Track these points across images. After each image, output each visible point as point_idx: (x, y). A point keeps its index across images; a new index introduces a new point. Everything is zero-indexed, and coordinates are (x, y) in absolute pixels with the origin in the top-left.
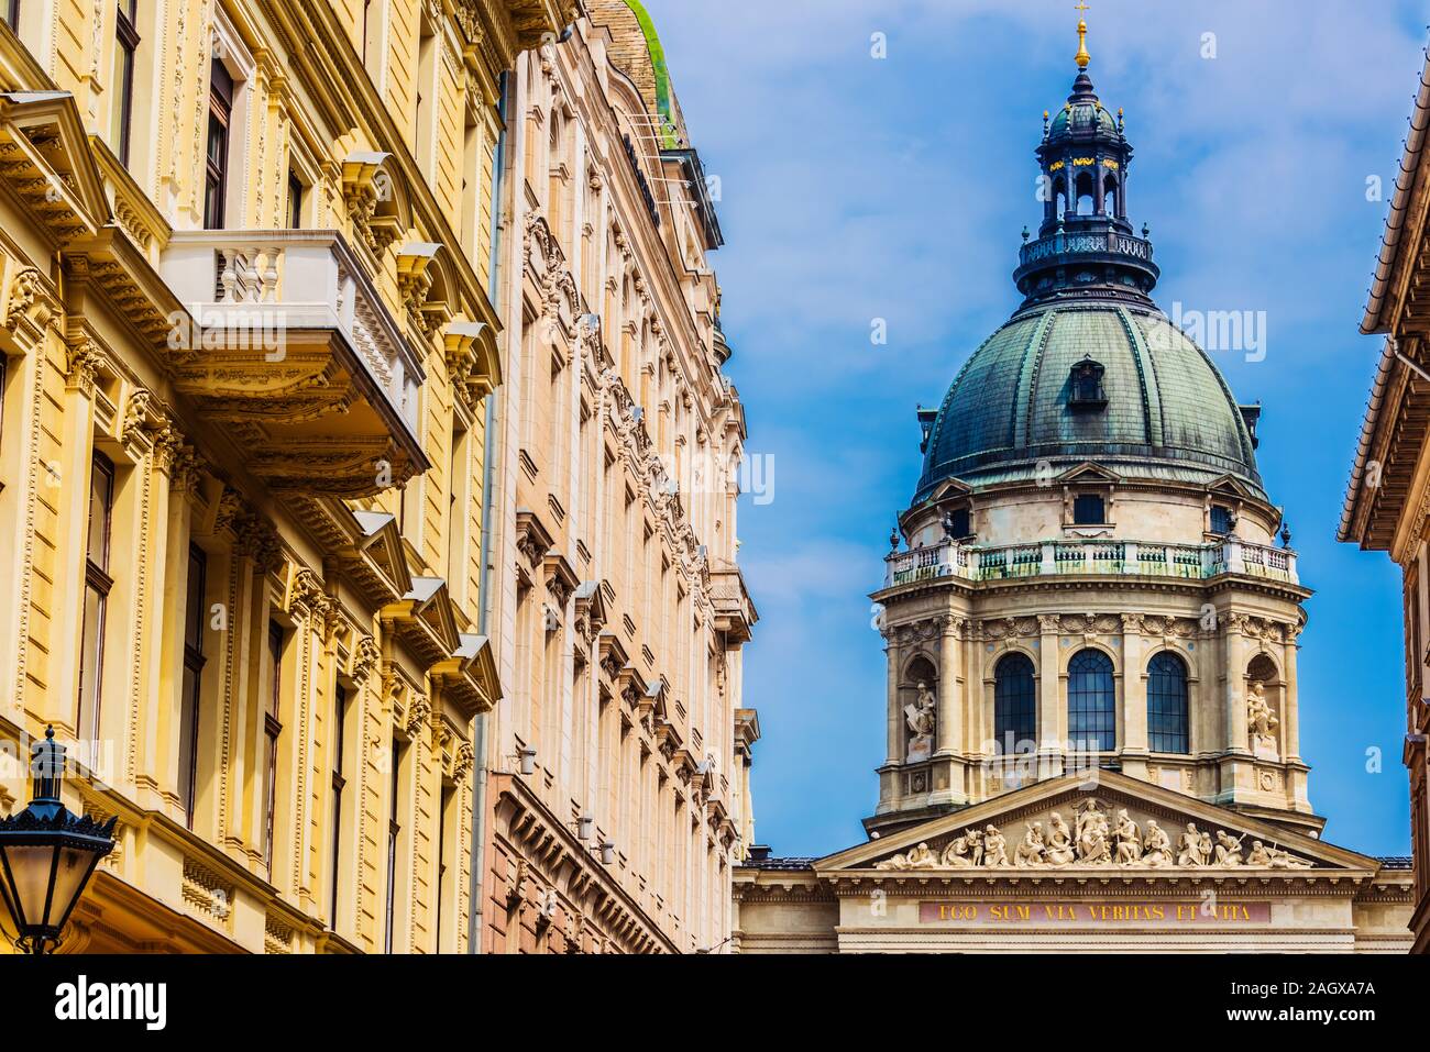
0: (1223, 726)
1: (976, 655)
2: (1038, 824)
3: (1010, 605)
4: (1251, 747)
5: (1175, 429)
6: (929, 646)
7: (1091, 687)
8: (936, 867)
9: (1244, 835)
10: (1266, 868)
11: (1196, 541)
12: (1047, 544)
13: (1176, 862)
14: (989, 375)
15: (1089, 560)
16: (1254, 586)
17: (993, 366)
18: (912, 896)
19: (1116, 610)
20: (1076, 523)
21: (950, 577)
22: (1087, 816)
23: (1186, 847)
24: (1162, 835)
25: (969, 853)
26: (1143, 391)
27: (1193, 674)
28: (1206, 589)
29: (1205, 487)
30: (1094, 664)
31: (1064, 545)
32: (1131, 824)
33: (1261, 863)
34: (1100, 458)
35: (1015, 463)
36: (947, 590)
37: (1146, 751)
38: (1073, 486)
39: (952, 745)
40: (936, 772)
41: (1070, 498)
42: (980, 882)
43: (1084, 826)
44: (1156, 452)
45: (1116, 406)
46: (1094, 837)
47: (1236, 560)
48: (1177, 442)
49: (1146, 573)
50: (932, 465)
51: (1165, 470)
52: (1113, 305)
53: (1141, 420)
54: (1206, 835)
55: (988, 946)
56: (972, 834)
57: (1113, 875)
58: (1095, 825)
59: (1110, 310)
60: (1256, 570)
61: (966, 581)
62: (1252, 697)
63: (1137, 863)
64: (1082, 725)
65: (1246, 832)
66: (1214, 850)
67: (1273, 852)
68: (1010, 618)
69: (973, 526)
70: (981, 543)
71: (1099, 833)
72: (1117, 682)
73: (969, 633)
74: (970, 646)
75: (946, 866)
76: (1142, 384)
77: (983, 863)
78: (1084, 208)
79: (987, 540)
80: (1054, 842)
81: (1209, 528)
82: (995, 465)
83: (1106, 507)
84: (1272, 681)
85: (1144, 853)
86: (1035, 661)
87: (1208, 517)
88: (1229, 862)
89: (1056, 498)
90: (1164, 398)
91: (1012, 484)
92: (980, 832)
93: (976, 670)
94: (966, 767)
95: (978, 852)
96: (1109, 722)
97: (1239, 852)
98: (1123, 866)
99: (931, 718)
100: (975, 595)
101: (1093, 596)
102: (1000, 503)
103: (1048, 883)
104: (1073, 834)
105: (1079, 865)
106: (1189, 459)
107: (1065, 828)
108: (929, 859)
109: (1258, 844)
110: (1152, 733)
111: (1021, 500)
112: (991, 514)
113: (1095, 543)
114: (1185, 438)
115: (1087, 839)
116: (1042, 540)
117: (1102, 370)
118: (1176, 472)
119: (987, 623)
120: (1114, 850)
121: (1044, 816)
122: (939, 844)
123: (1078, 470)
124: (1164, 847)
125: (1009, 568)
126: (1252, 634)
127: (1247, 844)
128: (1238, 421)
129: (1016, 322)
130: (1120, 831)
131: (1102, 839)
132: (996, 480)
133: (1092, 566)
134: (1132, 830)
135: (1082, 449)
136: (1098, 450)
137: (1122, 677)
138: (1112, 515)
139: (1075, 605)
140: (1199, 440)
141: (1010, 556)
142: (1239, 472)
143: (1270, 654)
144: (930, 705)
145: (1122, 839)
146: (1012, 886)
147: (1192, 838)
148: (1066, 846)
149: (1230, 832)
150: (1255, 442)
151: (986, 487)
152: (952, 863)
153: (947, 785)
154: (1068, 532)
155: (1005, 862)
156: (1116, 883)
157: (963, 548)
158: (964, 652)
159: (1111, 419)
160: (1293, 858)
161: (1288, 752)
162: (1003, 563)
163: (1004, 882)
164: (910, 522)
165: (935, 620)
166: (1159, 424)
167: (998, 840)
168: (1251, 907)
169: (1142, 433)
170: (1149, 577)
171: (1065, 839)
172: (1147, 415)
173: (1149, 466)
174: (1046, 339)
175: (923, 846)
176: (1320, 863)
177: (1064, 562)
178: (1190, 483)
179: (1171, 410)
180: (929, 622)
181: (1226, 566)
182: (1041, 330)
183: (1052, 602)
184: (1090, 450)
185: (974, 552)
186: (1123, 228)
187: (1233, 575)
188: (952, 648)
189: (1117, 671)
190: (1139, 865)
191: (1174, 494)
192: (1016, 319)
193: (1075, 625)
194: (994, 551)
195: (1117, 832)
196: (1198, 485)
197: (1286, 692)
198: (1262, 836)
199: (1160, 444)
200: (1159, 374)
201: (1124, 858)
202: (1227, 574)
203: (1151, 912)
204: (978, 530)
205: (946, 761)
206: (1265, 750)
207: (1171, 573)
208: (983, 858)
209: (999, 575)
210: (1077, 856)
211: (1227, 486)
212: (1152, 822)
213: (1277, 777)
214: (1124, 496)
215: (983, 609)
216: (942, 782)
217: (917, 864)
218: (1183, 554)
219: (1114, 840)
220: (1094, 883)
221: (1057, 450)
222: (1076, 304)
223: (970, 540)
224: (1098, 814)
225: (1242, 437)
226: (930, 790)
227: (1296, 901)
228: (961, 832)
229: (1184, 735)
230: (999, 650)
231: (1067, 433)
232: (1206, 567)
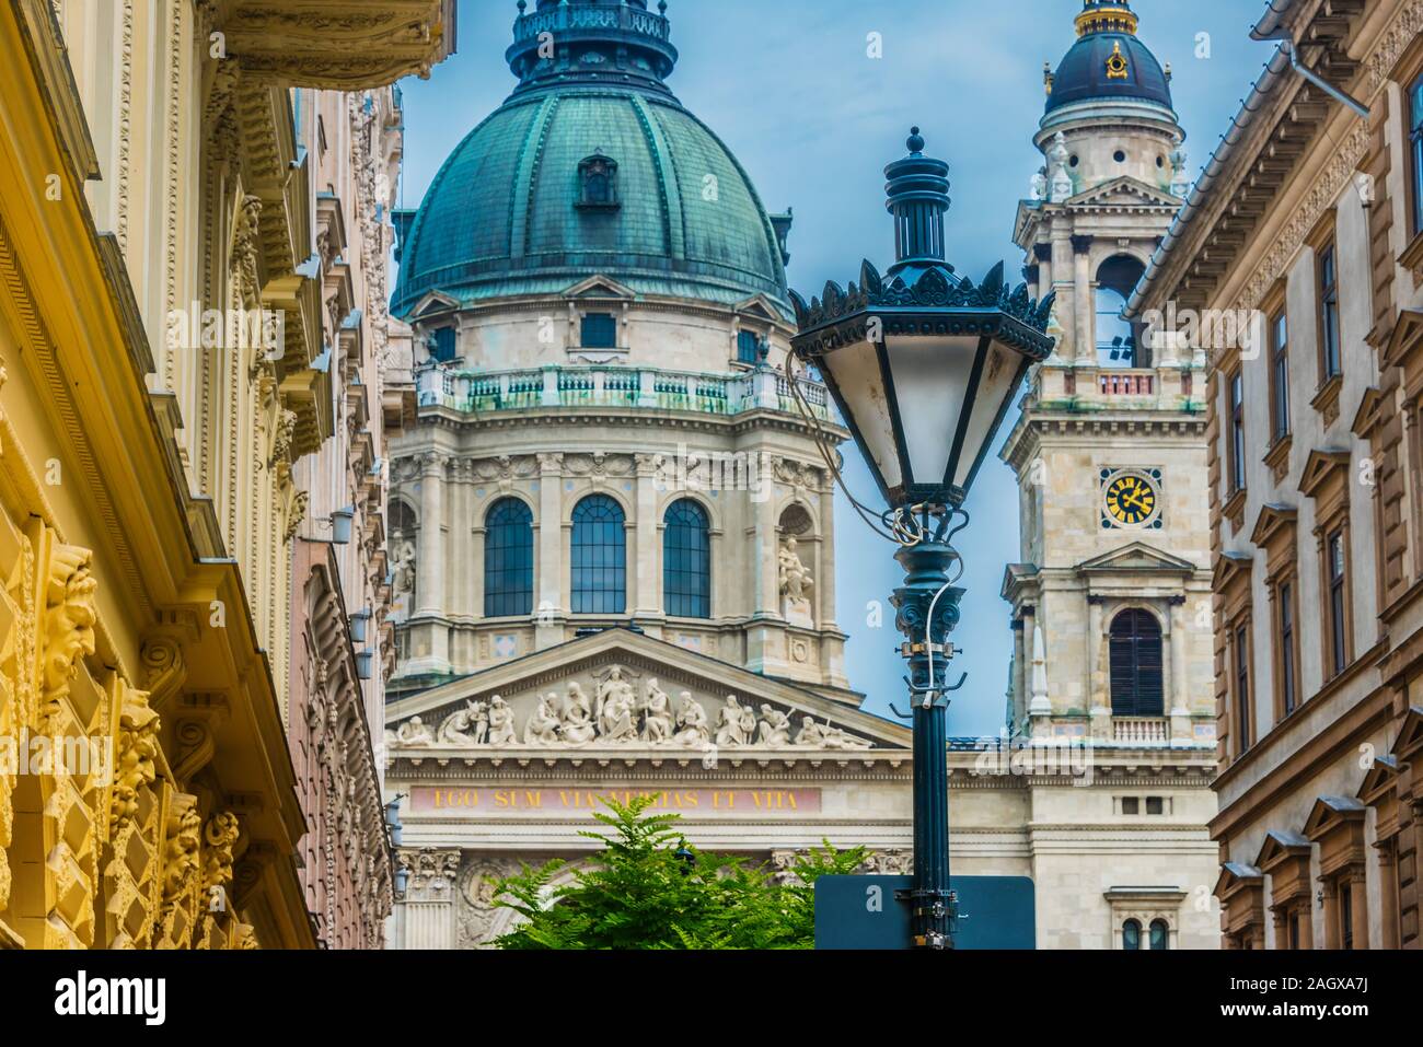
0: (750, 586)
1: (463, 499)
2: (552, 695)
3: (505, 440)
4: (782, 612)
5: (699, 235)
6: (408, 489)
7: (598, 539)
8: (432, 745)
9: (793, 710)
10: (817, 748)
11: (721, 373)
12: (549, 369)
13: (713, 739)
14: (481, 169)
15: (599, 390)
16: (789, 424)
17: (485, 158)
18: (403, 779)
19: (630, 449)
20: (583, 345)
21: (434, 407)
22: (610, 686)
23: (724, 723)
24: (697, 708)
25: (471, 728)
26: (662, 194)
27: (716, 526)
28: (733, 427)
29: (733, 306)
30: (602, 512)
31: (570, 372)
32: (661, 697)
33: (812, 743)
34: (612, 270)
35: (511, 274)
36: (430, 422)
37: (661, 614)
38: (580, 302)
39: (432, 606)
40: (415, 635)
41: (576, 316)
42: (484, 763)
43: (607, 698)
44: (676, 265)
45: (631, 210)
46: (619, 711)
47: (768, 394)
48: (701, 255)
49: (664, 406)
50: (411, 275)
51: (687, 287)
52: (626, 92)
53: (659, 227)
54: (749, 709)
55: (491, 838)
56: (475, 707)
57: (640, 756)
58: (620, 694)
59: (623, 98)
60: (790, 404)
61: (453, 411)
62: (784, 553)
63: (667, 742)
64: (588, 583)
65: (795, 706)
66: (758, 727)
67: (826, 729)
68: (504, 456)
69: (461, 347)
70: (470, 367)
71: (624, 706)
72: (629, 534)
73: (456, 473)
74: (456, 489)
75: (443, 744)
76: (661, 186)
77: (487, 740)
79: (477, 364)
80: (571, 716)
81: (735, 354)
82: (486, 277)
83: (618, 328)
84: (806, 535)
85: (677, 730)
86: (533, 508)
87: (735, 343)
88: (774, 743)
89: (560, 315)
90: (687, 202)
91: (508, 298)
92: (483, 704)
93: (463, 517)
94: (451, 630)
95: (481, 728)
96: (619, 580)
97: (786, 730)
98: (653, 745)
99: (410, 573)
100: (463, 429)
101: (602, 433)
102: (493, 320)
103: (563, 764)
104: (593, 707)
105: (600, 744)
106: (714, 275)
107: (584, 702)
108: (423, 735)
109: (808, 721)
110: (669, 592)
111: (518, 317)
112: (481, 334)
113: (606, 370)
114: (709, 250)
115: (610, 713)
116: (543, 365)
117: (615, 167)
118: (699, 289)
119: (476, 462)
120: (641, 727)
121: (560, 685)
122: (435, 718)
123: (585, 285)
124: (699, 723)
125: (504, 398)
126: (785, 480)
127: (796, 720)
128: (768, 233)
129: (511, 108)
130: (648, 704)
131: (628, 713)
132: (490, 293)
133: (603, 397)
134: (663, 703)
135: (591, 260)
136: (609, 260)
137: (634, 527)
138: (623, 339)
139: (581, 442)
140: (725, 253)
141: (504, 384)
142: (769, 291)
143: (805, 504)
144: (410, 557)
145: (651, 713)
146: (521, 767)
147: (733, 712)
148: (585, 721)
149: (776, 706)
150: (786, 258)
151: (477, 301)
152: (450, 741)
153: (429, 652)
154: (574, 357)
155: (513, 740)
156: (644, 765)
157: (451, 372)
158: (449, 496)
159: (624, 225)
160: (849, 737)
161: (823, 617)
162: (497, 392)
163: (512, 763)
165: (416, 458)
166: (680, 232)
167: (506, 712)
168: (798, 793)
169: (660, 243)
170: (668, 411)
171: (584, 713)
172: (666, 223)
173: (668, 281)
174: (548, 128)
175: (417, 720)
176: (880, 743)
177: (569, 392)
178: (715, 303)
179: (694, 216)
180: (409, 459)
181: (757, 400)
182: (541, 119)
183: (555, 438)
184: (600, 261)
185: (461, 378)
186: (637, 1)
187: (765, 410)
188: (434, 491)
189: (629, 520)
190: (670, 745)
191: (696, 315)
192: (511, 105)
193: (581, 465)
194: (486, 377)
195: (645, 705)
196: (724, 305)
197: (822, 547)
198: (813, 711)
199: (681, 256)
200: (680, 174)
201: (653, 735)
202: (758, 410)
203: (682, 798)
204: (466, 352)
205: (427, 623)
206: (799, 615)
207: (693, 407)
208: (487, 734)
209: (492, 406)
210: (598, 733)
211: (757, 307)
212: (687, 694)
213: (810, 645)
214: (639, 315)
215: (471, 445)
216: (422, 649)
217: (409, 742)
218: (706, 385)
219: (641, 715)
220: (618, 765)
221: (561, 259)
222: (583, 90)
223: (458, 363)
224: (622, 684)
225: (773, 251)
226: (408, 657)
227: (850, 787)
228: (461, 704)
229: (705, 596)
230: (491, 494)
231: (573, 239)
232: (734, 400)
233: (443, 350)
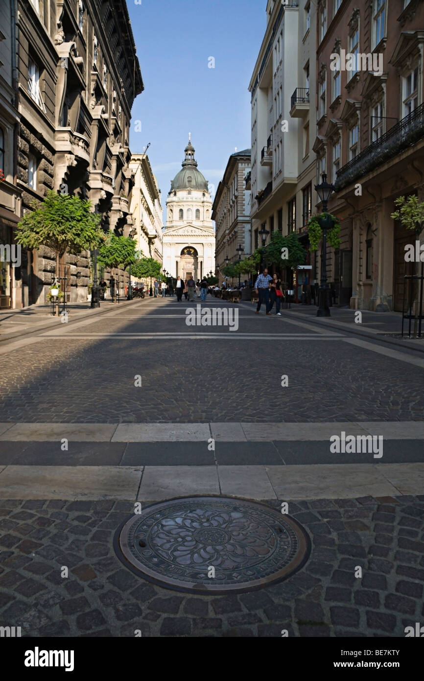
0: (203, 217)
1: (177, 209)
3: (181, 203)
5: (199, 183)
6: (172, 208)
7: (189, 213)
11: (201, 197)
12: (185, 197)
16: (207, 202)
17: (179, 176)
19: (192, 204)
20: (188, 194)
21: (174, 200)
26: (196, 180)
27: (200, 211)
28: (202, 202)
29: (202, 191)
30: (190, 210)
31: (187, 197)
32: (193, 229)
34: (191, 187)
35: (182, 187)
36: (174, 202)
38: (188, 190)
40: (173, 222)
42: (178, 235)
44: (197, 186)
45: (193, 181)
47: (205, 199)
49: (195, 200)
50: (172, 187)
51: (198, 188)
52: (193, 169)
53: (195, 183)
58: (190, 229)
60: (207, 200)
65: (205, 230)
68: (181, 205)
69: (177, 194)
73: (176, 206)
75: (174, 233)
77: (178, 233)
78: (190, 157)
82: (179, 188)
83: (191, 193)
86: (183, 210)
87: (202, 194)
89: (186, 191)
90: (198, 180)
91: (181, 190)
93: (177, 211)
94: (176, 221)
96: (191, 216)
99: (172, 216)
100: (177, 202)
101: (190, 203)
102: (180, 192)
103: (185, 235)
104: (187, 230)
105: (188, 233)
106: (200, 187)
110: (196, 218)
111: (182, 192)
113: (190, 197)
114: (200, 185)
115: (189, 231)
117: (191, 177)
119: (178, 205)
121: (184, 228)
122: (173, 231)
123: (188, 188)
124: (197, 232)
126: (207, 207)
133: (190, 199)
135: (189, 186)
139: (188, 204)
140: (202, 185)
141: (181, 198)
143: (209, 209)
145: (192, 231)
146: (181, 235)
151: (178, 190)
155: (180, 233)
157: (175, 197)
159: (192, 183)
164: (170, 193)
165: (172, 205)
166: (197, 183)
173: (196, 188)
177: (187, 199)
182: (184, 172)
183: (185, 203)
185: (177, 197)
186: (194, 160)
187: (205, 201)
188: (175, 208)
189: (192, 211)
190: (193, 233)
191: (199, 191)
192: (183, 170)
193: (188, 206)
194: (179, 197)
200: (197, 178)
205: (174, 220)
207: (198, 200)
209: (180, 200)
211: (205, 190)
214: (193, 191)
220: (190, 235)
221: (186, 186)
222: (189, 169)
226: (172, 224)
228: (176, 230)
229: (199, 218)
230: (180, 208)
231: (187, 184)
232: (202, 199)
233: (175, 195)
